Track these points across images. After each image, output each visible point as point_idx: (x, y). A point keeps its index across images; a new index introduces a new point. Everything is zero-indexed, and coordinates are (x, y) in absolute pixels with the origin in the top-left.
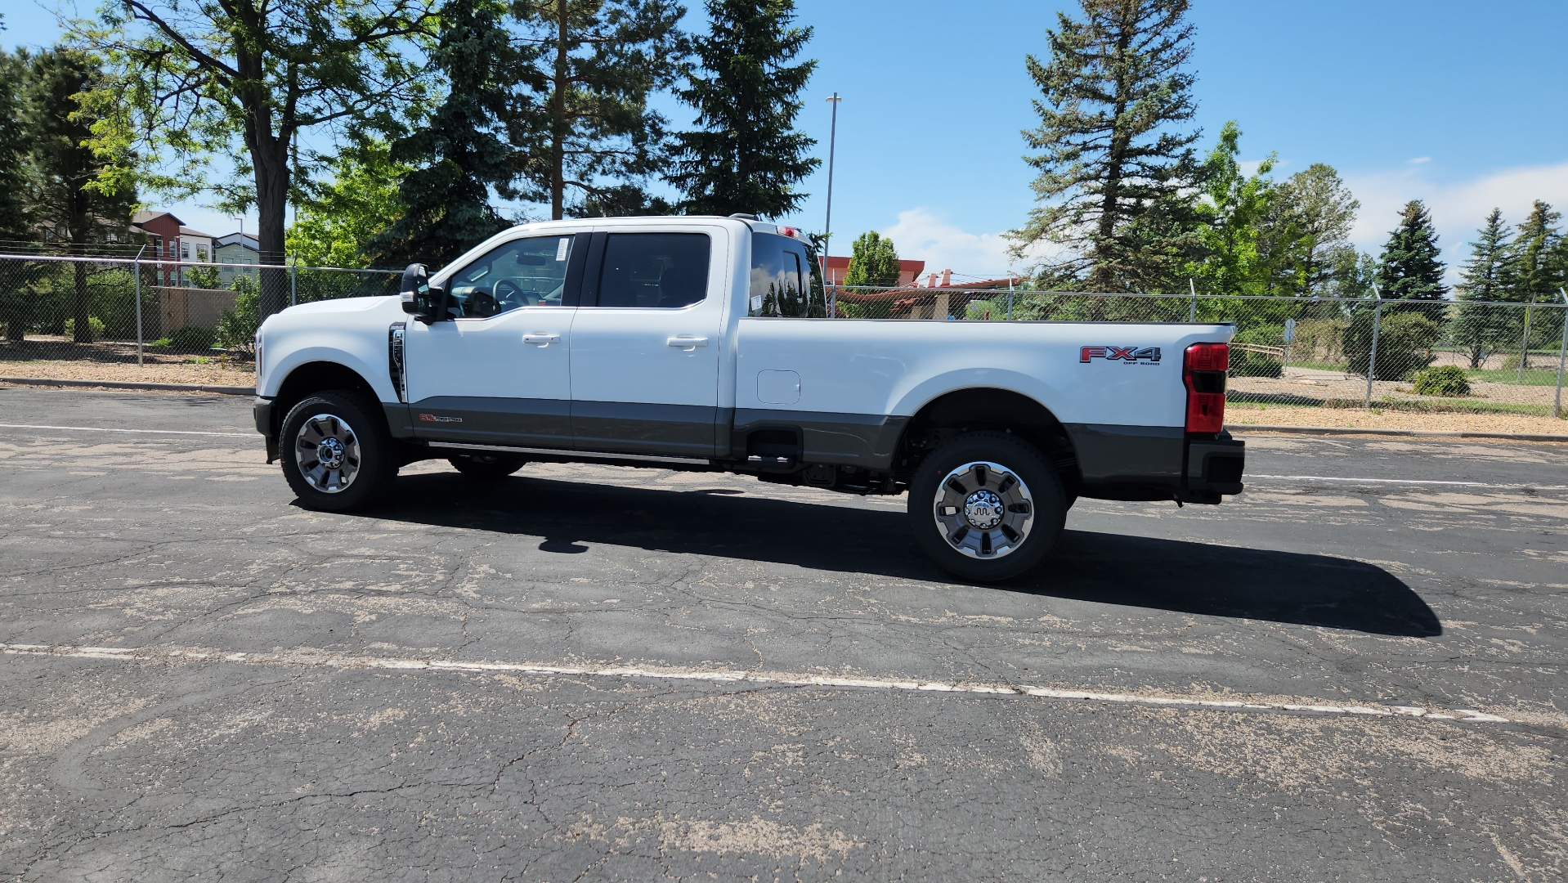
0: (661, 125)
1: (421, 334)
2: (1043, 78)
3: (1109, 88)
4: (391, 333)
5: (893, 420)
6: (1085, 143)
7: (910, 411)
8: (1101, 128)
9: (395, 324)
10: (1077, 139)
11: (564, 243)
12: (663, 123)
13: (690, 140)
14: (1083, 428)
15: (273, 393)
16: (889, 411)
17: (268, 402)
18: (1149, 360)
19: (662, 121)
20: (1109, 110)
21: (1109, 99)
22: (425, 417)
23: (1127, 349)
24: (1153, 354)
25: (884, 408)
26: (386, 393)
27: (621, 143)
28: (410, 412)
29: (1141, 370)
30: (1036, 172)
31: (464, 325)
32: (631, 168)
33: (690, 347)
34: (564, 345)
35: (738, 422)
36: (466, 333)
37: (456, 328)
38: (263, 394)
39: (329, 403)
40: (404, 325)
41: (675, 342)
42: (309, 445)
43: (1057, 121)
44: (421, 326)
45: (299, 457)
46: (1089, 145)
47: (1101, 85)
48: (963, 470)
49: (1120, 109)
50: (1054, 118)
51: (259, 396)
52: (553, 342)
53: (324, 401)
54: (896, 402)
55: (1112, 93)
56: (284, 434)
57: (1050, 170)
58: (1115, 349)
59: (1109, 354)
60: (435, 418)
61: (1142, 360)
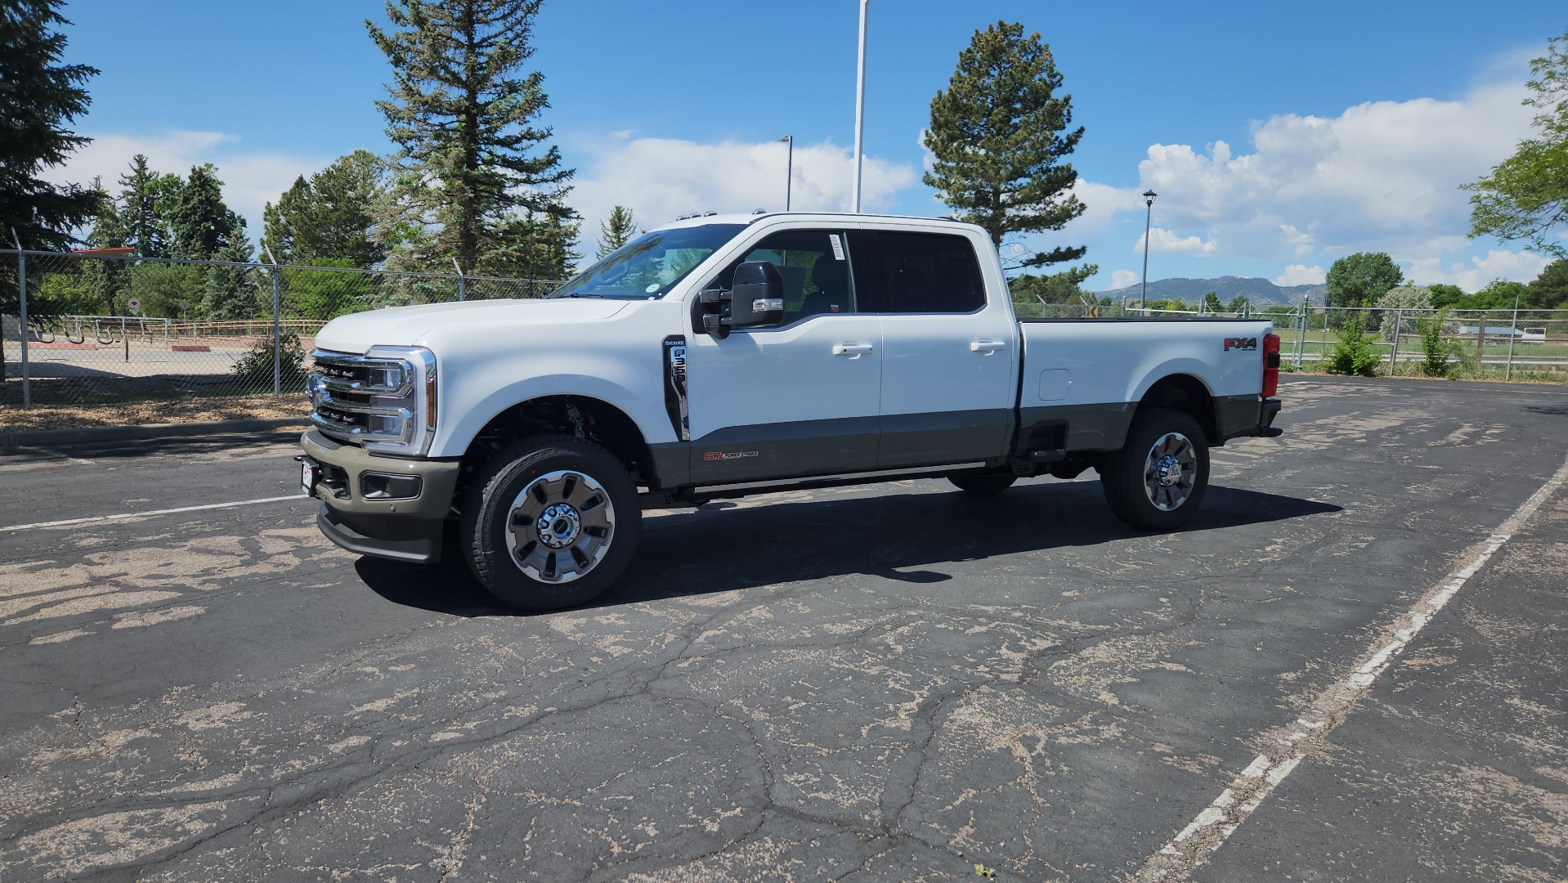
1: (705, 351)
3: (461, 71)
4: (666, 350)
5: (1130, 404)
6: (442, 125)
7: (1138, 399)
8: (457, 112)
9: (671, 338)
10: (436, 119)
11: (835, 239)
14: (1223, 399)
15: (460, 451)
16: (1128, 399)
17: (455, 465)
18: (1251, 347)
20: (464, 92)
21: (465, 85)
22: (710, 456)
24: (1252, 343)
25: (1125, 397)
29: (1249, 353)
31: (762, 338)
33: (989, 351)
34: (876, 356)
35: (1026, 423)
36: (764, 347)
37: (752, 341)
38: (438, 455)
39: (571, 453)
40: (682, 338)
41: (980, 348)
42: (522, 520)
43: (424, 100)
44: (706, 340)
45: (511, 540)
46: (447, 126)
47: (454, 68)
48: (1161, 441)
49: (472, 95)
50: (420, 95)
51: (422, 458)
52: (866, 353)
53: (561, 452)
54: (1132, 392)
55: (464, 78)
56: (492, 510)
57: (412, 148)
58: (1238, 340)
59: (1236, 343)
60: (724, 455)
61: (1249, 347)
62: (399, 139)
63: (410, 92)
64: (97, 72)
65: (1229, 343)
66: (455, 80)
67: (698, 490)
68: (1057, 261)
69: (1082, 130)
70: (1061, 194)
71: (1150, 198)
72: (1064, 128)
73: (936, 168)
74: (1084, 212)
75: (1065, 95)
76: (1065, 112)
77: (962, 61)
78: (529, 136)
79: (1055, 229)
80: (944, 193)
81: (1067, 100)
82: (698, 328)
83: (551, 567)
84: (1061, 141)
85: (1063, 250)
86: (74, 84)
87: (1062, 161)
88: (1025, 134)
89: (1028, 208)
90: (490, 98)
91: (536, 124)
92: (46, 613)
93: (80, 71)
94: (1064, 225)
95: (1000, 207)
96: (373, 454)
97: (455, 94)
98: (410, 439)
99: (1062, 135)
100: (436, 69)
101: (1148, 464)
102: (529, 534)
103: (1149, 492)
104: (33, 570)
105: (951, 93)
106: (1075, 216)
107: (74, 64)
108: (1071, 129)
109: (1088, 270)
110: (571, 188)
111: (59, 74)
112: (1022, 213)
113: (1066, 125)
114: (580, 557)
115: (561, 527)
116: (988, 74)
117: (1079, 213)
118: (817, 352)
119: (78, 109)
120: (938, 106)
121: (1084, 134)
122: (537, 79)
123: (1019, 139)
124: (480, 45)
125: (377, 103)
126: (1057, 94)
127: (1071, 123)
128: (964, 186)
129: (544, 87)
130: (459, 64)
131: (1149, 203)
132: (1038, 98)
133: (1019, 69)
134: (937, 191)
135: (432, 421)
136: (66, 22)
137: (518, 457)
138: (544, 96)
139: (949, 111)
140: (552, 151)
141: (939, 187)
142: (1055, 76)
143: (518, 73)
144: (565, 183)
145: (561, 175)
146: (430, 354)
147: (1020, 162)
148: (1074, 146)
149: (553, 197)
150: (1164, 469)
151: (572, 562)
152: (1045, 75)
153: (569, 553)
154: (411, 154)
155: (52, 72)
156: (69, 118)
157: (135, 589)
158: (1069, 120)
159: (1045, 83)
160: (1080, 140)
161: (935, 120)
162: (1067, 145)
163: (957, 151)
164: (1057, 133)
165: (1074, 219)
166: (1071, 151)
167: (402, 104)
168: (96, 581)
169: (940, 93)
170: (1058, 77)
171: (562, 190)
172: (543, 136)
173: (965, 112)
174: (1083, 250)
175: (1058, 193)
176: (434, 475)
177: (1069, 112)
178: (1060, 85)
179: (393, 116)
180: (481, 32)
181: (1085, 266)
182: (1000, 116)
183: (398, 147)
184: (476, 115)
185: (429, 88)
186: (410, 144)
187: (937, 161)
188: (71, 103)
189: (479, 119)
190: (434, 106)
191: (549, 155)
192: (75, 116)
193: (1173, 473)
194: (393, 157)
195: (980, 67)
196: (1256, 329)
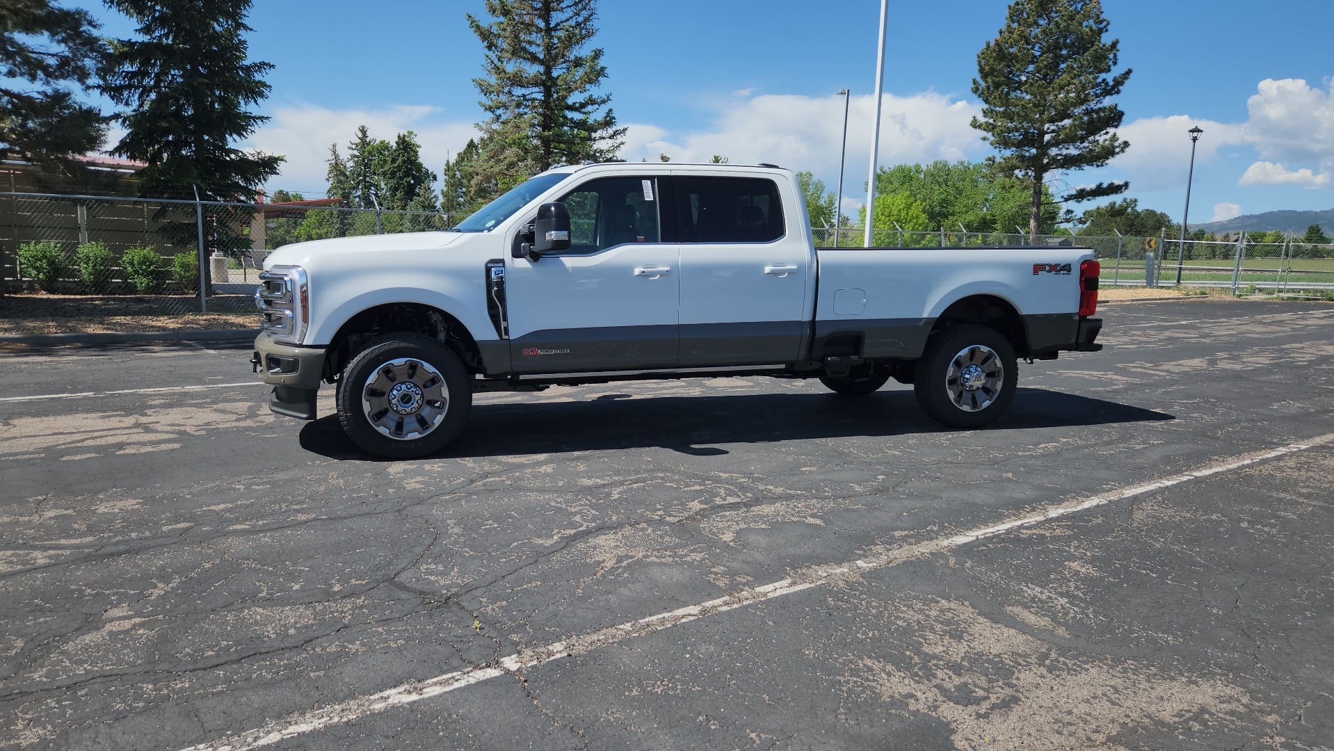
0: (90, 28)
1: (523, 270)
2: (487, 37)
3: (540, 52)
4: (488, 270)
5: (927, 319)
6: (524, 96)
7: (937, 315)
8: (536, 85)
9: (492, 261)
10: (518, 91)
11: (647, 185)
12: (94, 27)
13: (130, 51)
14: (1034, 317)
15: (327, 341)
16: (925, 315)
17: (322, 351)
18: (1065, 272)
19: (90, 23)
20: (542, 69)
21: (541, 62)
22: (528, 352)
23: (1056, 265)
24: (1067, 268)
25: (922, 313)
26: (481, 330)
27: (41, 43)
28: (507, 347)
29: (1062, 277)
30: (489, 116)
31: (570, 262)
32: (49, 73)
33: (782, 274)
34: (673, 275)
36: (575, 269)
37: (563, 264)
38: (310, 343)
39: (411, 345)
40: (502, 261)
41: (772, 271)
42: (374, 393)
43: (508, 76)
44: (523, 263)
45: (366, 407)
46: (527, 97)
47: (533, 49)
48: (964, 352)
49: (548, 71)
50: (505, 73)
51: (301, 346)
52: (664, 274)
53: (403, 344)
54: (931, 308)
55: (541, 57)
56: (350, 384)
57: (500, 115)
58: (1050, 265)
59: (1048, 268)
60: (539, 351)
61: (1062, 272)
62: (490, 109)
63: (498, 71)
64: (273, 66)
65: (1038, 268)
66: (534, 59)
67: (522, 377)
68: (1099, 196)
69: (1130, 71)
70: (1107, 133)
71: (1195, 134)
72: (1109, 71)
73: (984, 112)
74: (1127, 150)
75: (1114, 39)
76: (1111, 56)
77: (1011, 13)
78: (591, 101)
79: (1098, 166)
80: (989, 135)
81: (1114, 45)
82: (516, 253)
83: (399, 427)
84: (1107, 84)
85: (1105, 186)
86: (258, 77)
87: (1108, 101)
88: (1069, 79)
89: (1071, 147)
90: (561, 72)
91: (594, 91)
92: (86, 443)
93: (262, 66)
94: (1107, 162)
95: (1043, 148)
96: (277, 343)
97: (533, 70)
98: (292, 332)
99: (1109, 77)
100: (518, 51)
101: (951, 371)
102: (381, 403)
103: (951, 395)
104: (104, 417)
105: (997, 44)
106: (1118, 153)
107: (257, 61)
108: (1116, 71)
109: (1128, 204)
110: (623, 144)
111: (248, 69)
112: (1065, 152)
113: (1112, 68)
114: (423, 423)
115: (406, 399)
116: (1036, 23)
117: (1122, 151)
118: (620, 273)
119: (261, 95)
120: (983, 56)
121: (1132, 75)
122: (597, 54)
123: (1062, 83)
124: (555, 29)
125: (474, 81)
126: (1106, 39)
127: (1117, 66)
128: (1008, 128)
129: (602, 62)
130: (539, 45)
131: (1195, 139)
132: (1085, 43)
133: (1065, 18)
134: (984, 134)
135: (305, 320)
136: (251, 30)
137: (370, 347)
138: (603, 69)
139: (994, 60)
140: (608, 114)
141: (985, 130)
142: (1101, 22)
143: (584, 50)
144: (619, 139)
145: (616, 133)
146: (304, 273)
147: (1062, 104)
148: (1121, 88)
149: (608, 151)
150: (967, 376)
151: (417, 425)
152: (1091, 22)
153: (413, 419)
154: (500, 121)
155: (242, 68)
156: (256, 102)
157: (157, 431)
158: (1115, 63)
159: (1091, 30)
160: (1127, 82)
161: (981, 70)
162: (1114, 87)
163: (1000, 97)
164: (1103, 76)
165: (1117, 157)
166: (1118, 92)
167: (493, 80)
168: (137, 425)
169: (988, 44)
170: (1105, 23)
171: (616, 145)
172: (603, 102)
173: (1011, 60)
174: (1126, 185)
175: (1104, 132)
176: (307, 358)
177: (1115, 56)
178: (1107, 31)
179: (486, 91)
180: (556, 18)
181: (1125, 200)
182: (1045, 63)
183: (489, 115)
184: (550, 87)
185: (511, 67)
186: (498, 112)
187: (986, 106)
188: (255, 91)
189: (553, 89)
190: (517, 80)
191: (606, 118)
192: (260, 100)
193: (975, 379)
194: (488, 123)
195: (1028, 18)
196: (1074, 255)
